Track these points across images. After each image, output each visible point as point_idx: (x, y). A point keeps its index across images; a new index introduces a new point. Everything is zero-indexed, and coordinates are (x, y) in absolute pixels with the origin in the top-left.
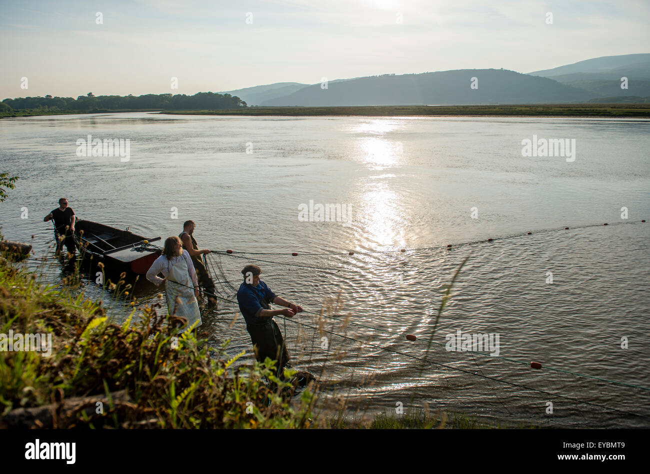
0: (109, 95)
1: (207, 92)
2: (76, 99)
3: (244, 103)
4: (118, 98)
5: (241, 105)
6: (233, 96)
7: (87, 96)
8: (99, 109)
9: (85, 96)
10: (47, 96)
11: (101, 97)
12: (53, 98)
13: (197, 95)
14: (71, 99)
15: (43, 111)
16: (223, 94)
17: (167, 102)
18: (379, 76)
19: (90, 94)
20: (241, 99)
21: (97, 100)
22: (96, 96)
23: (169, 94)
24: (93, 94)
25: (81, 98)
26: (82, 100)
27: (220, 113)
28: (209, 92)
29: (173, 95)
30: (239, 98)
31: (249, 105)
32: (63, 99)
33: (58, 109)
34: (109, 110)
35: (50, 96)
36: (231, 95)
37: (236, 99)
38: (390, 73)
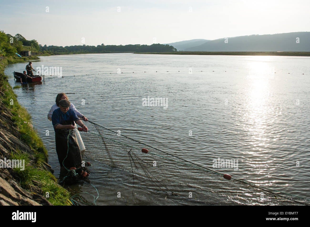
0: (111, 45)
2: (96, 46)
3: (176, 49)
4: (115, 46)
5: (174, 50)
8: (106, 52)
9: (100, 45)
10: (84, 45)
11: (108, 46)
12: (86, 46)
13: (152, 45)
14: (94, 46)
15: (81, 52)
16: (165, 45)
17: (138, 48)
21: (106, 47)
22: (105, 45)
23: (139, 45)
24: (104, 44)
25: (99, 46)
29: (141, 45)
30: (173, 47)
32: (91, 46)
33: (88, 51)
34: (111, 52)
35: (85, 45)
36: (169, 45)
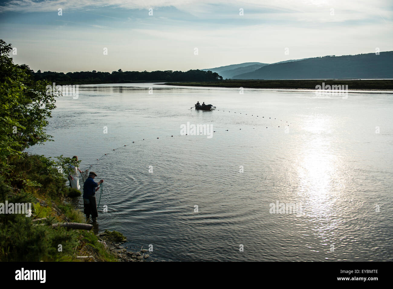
1: (196, 70)
2: (111, 73)
3: (221, 77)
4: (137, 73)
5: (219, 78)
6: (213, 72)
7: (118, 71)
8: (125, 81)
10: (94, 71)
11: (127, 72)
12: (97, 72)
13: (188, 72)
14: (108, 73)
15: (90, 81)
16: (207, 71)
18: (322, 57)
19: (120, 70)
20: (219, 74)
21: (124, 74)
22: (123, 72)
24: (122, 70)
26: (115, 74)
27: (204, 84)
28: (197, 70)
29: (173, 71)
31: (224, 79)
32: (103, 73)
33: (100, 80)
34: (131, 81)
37: (216, 74)
38: (331, 55)
